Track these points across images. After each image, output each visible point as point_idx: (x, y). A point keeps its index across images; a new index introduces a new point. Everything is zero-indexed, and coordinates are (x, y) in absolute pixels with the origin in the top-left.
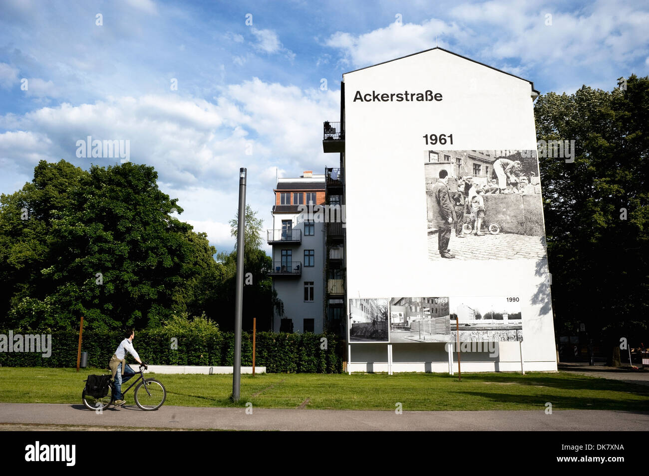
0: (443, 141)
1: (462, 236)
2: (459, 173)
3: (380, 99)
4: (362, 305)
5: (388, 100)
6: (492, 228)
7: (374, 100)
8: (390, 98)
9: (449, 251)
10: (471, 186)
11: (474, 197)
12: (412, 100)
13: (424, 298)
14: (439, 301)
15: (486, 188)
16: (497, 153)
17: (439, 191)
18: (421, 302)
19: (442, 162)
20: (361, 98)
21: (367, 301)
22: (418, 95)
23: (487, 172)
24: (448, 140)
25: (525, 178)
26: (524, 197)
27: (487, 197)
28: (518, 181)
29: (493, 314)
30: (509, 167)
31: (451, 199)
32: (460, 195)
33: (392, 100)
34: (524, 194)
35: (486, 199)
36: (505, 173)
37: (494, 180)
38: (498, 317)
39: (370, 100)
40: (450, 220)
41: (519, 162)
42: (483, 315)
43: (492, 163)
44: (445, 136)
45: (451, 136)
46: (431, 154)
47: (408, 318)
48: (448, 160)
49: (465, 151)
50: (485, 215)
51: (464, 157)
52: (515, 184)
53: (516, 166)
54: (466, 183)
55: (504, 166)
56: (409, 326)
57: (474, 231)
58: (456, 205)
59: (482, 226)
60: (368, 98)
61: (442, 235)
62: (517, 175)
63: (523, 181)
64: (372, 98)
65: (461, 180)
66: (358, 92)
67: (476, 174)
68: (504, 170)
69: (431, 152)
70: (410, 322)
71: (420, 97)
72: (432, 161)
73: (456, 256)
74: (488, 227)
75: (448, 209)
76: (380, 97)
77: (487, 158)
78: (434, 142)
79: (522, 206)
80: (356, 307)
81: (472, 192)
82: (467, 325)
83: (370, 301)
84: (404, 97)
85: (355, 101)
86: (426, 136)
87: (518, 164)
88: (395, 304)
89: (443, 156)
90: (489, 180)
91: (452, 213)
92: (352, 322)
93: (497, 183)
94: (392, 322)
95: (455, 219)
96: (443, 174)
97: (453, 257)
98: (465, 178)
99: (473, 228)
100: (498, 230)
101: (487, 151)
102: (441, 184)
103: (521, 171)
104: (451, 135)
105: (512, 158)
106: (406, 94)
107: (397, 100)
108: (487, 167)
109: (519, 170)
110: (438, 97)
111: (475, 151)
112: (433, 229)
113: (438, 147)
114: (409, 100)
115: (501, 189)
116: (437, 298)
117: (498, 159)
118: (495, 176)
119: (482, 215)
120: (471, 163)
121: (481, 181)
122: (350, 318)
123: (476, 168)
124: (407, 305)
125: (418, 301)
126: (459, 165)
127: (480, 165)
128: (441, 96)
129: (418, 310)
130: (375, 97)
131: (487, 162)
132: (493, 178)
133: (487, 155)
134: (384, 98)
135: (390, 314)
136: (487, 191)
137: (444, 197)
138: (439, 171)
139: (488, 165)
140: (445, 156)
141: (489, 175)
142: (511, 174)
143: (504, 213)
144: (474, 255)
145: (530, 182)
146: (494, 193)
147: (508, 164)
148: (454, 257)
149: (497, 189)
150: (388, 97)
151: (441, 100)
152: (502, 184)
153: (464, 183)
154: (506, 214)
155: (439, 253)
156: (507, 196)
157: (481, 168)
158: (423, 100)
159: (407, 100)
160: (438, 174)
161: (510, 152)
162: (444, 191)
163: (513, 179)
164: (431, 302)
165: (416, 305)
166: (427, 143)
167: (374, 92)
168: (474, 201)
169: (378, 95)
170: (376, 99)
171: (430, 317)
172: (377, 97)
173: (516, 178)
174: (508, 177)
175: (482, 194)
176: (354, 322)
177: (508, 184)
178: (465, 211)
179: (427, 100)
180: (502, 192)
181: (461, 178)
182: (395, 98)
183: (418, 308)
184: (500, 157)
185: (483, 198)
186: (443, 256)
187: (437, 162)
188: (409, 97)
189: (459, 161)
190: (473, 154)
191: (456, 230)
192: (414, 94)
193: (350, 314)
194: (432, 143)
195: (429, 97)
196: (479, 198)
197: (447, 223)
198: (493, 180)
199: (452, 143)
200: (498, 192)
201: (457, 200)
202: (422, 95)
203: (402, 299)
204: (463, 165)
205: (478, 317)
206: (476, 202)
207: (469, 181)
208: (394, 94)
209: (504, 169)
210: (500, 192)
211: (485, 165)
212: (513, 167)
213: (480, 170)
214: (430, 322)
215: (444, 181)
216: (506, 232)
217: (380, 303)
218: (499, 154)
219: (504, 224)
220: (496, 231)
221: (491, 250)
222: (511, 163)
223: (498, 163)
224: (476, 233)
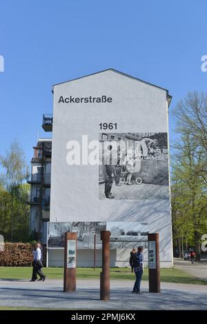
0: (111, 127)
1: (119, 185)
4: (55, 226)
6: (138, 180)
9: (111, 194)
13: (92, 222)
14: (100, 224)
18: (90, 225)
21: (59, 223)
24: (114, 126)
26: (158, 162)
28: (155, 152)
29: (132, 232)
30: (150, 143)
34: (158, 160)
36: (148, 147)
38: (135, 234)
40: (113, 175)
42: (126, 233)
44: (112, 124)
45: (116, 124)
47: (82, 234)
48: (113, 138)
49: (124, 134)
51: (123, 137)
52: (153, 154)
55: (147, 142)
56: (82, 239)
58: (116, 166)
59: (132, 179)
60: (67, 100)
61: (107, 184)
62: (154, 148)
63: (158, 152)
68: (147, 145)
69: (103, 134)
70: (83, 236)
71: (99, 100)
72: (103, 140)
73: (115, 197)
74: (135, 179)
75: (112, 169)
76: (74, 100)
77: (136, 138)
78: (105, 128)
79: (157, 167)
80: (52, 227)
82: (116, 239)
86: (101, 124)
87: (156, 141)
88: (75, 226)
89: (110, 136)
91: (114, 171)
92: (49, 236)
93: (142, 153)
95: (116, 175)
97: (113, 198)
99: (126, 181)
101: (137, 133)
103: (157, 146)
105: (152, 137)
106: (90, 98)
110: (110, 100)
111: (130, 133)
112: (102, 181)
113: (108, 131)
115: (144, 156)
116: (100, 222)
117: (143, 138)
122: (48, 234)
124: (82, 226)
125: (88, 224)
129: (88, 230)
130: (72, 100)
131: (136, 140)
133: (137, 136)
134: (77, 100)
140: (112, 136)
142: (151, 148)
143: (145, 172)
144: (126, 196)
145: (162, 152)
147: (149, 141)
154: (147, 172)
155: (105, 195)
156: (148, 161)
159: (91, 102)
161: (151, 134)
163: (152, 150)
164: (95, 225)
165: (87, 226)
166: (101, 129)
168: (128, 164)
171: (94, 233)
174: (149, 150)
176: (51, 236)
177: (149, 154)
178: (122, 170)
180: (145, 158)
182: (83, 100)
183: (88, 228)
186: (107, 197)
190: (128, 135)
191: (116, 183)
193: (48, 232)
197: (110, 177)
199: (116, 129)
203: (79, 222)
205: (123, 234)
212: (153, 143)
216: (146, 183)
217: (66, 225)
218: (144, 135)
219: (145, 178)
220: (140, 182)
221: (136, 194)
222: (151, 141)
223: (143, 140)
224: (128, 183)
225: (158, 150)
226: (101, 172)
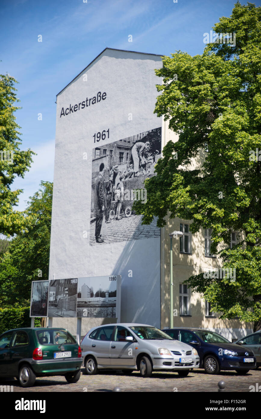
0: (104, 137)
1: (109, 221)
2: (111, 165)
3: (74, 110)
4: (37, 286)
6: (127, 211)
7: (70, 113)
8: (78, 108)
9: (101, 236)
10: (117, 174)
11: (118, 184)
12: (90, 105)
13: (66, 280)
14: (73, 282)
15: (126, 174)
16: (135, 137)
17: (99, 183)
18: (64, 283)
19: (102, 156)
21: (40, 283)
22: (93, 99)
23: (127, 158)
24: (107, 134)
25: (152, 157)
28: (146, 162)
30: (141, 149)
31: (105, 189)
32: (110, 184)
34: (150, 174)
36: (139, 157)
37: (132, 165)
38: (103, 295)
39: (68, 113)
40: (103, 208)
41: (149, 143)
42: (95, 293)
44: (105, 132)
45: (108, 131)
46: (96, 151)
47: (57, 296)
48: (105, 153)
49: (116, 142)
51: (115, 148)
52: (144, 166)
53: (147, 147)
54: (114, 172)
55: (138, 149)
56: (57, 304)
57: (116, 216)
58: (107, 194)
59: (121, 211)
61: (98, 222)
62: (146, 157)
63: (150, 161)
64: (69, 111)
65: (112, 170)
66: (63, 109)
67: (120, 162)
68: (138, 153)
69: (97, 149)
70: (58, 300)
71: (94, 101)
72: (96, 157)
73: (105, 241)
74: (124, 210)
75: (103, 199)
77: (128, 144)
78: (99, 139)
81: (117, 180)
82: (86, 302)
83: (42, 283)
84: (86, 103)
85: (61, 117)
86: (95, 136)
87: (148, 145)
88: (52, 286)
89: (103, 151)
90: (128, 166)
91: (104, 201)
92: (32, 300)
93: (133, 168)
94: (50, 300)
95: (106, 207)
97: (102, 241)
99: (116, 214)
100: (131, 213)
101: (129, 138)
102: (100, 177)
103: (149, 152)
104: (109, 129)
105: (144, 140)
106: (87, 100)
107: (82, 108)
108: (127, 154)
110: (104, 96)
111: (121, 140)
112: (94, 218)
113: (101, 143)
114: (88, 106)
115: (135, 172)
116: (72, 279)
117: (134, 143)
121: (123, 168)
122: (32, 297)
123: (121, 157)
124: (57, 286)
126: (111, 156)
127: (123, 153)
128: (106, 95)
129: (62, 290)
131: (128, 149)
132: (131, 163)
133: (128, 142)
134: (75, 108)
135: (49, 294)
136: (126, 177)
137: (101, 188)
138: (100, 165)
139: (128, 152)
141: (128, 161)
142: (142, 156)
144: (115, 238)
145: (154, 161)
146: (130, 177)
147: (141, 147)
148: (103, 242)
149: (132, 174)
151: (106, 98)
152: (136, 167)
155: (95, 239)
156: (138, 178)
157: (124, 155)
158: (95, 102)
160: (99, 168)
161: (143, 134)
162: (102, 182)
163: (143, 160)
164: (69, 283)
165: (61, 285)
166: (95, 142)
167: (70, 105)
168: (118, 188)
169: (73, 107)
170: (71, 111)
171: (67, 295)
172: (72, 109)
174: (140, 160)
175: (123, 180)
177: (140, 167)
178: (112, 199)
179: (97, 102)
180: (136, 175)
182: (81, 106)
183: (62, 288)
184: (137, 142)
185: (124, 184)
186: (97, 241)
187: (99, 157)
188: (88, 102)
189: (112, 153)
190: (119, 143)
191: (105, 218)
192: (91, 99)
194: (97, 141)
195: (99, 99)
197: (101, 211)
198: (130, 165)
199: (108, 138)
200: (133, 176)
201: (108, 189)
202: (95, 98)
204: (113, 156)
205: (92, 295)
207: (116, 170)
208: (81, 103)
209: (138, 151)
212: (145, 148)
213: (123, 157)
214: (67, 300)
215: (102, 173)
216: (135, 214)
218: (136, 139)
220: (129, 213)
221: (125, 233)
222: (143, 145)
223: (135, 147)
224: (117, 217)
226: (93, 205)
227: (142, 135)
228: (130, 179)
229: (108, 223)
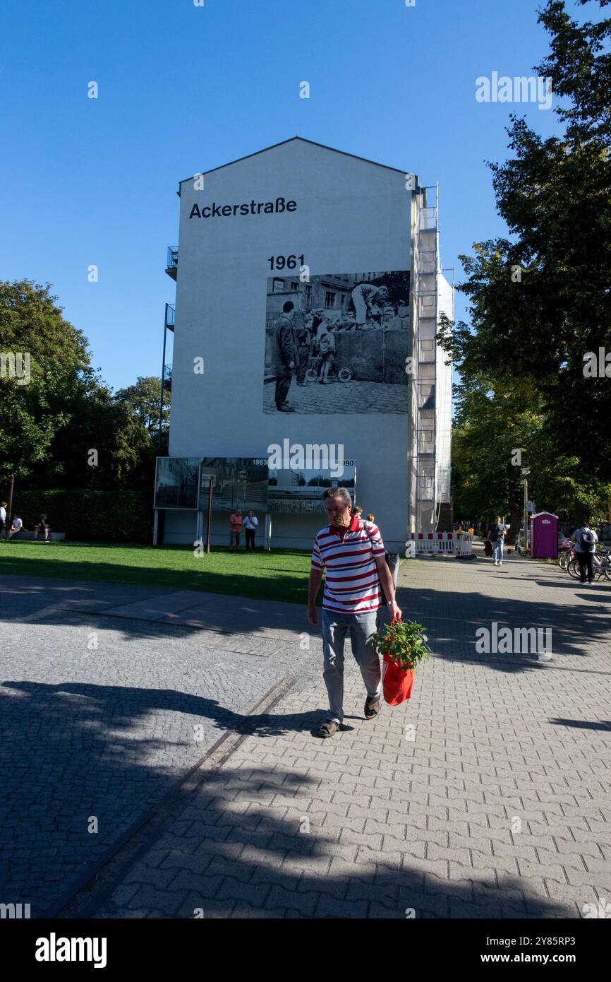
0: (292, 265)
1: (304, 384)
2: (308, 305)
3: (221, 214)
4: (170, 465)
5: (230, 214)
6: (342, 374)
7: (213, 216)
8: (232, 212)
9: (287, 402)
10: (321, 321)
11: (323, 335)
12: (259, 212)
13: (240, 459)
14: (256, 463)
15: (339, 324)
16: (358, 276)
17: (282, 329)
18: (237, 464)
19: (288, 291)
20: (198, 214)
21: (177, 460)
22: (266, 205)
23: (343, 302)
24: (299, 262)
25: (391, 308)
26: (387, 334)
27: (339, 335)
28: (381, 313)
29: (321, 479)
30: (371, 295)
31: (296, 339)
32: (306, 333)
33: (235, 214)
34: (387, 329)
35: (338, 338)
36: (366, 304)
37: (351, 312)
38: (326, 483)
39: (209, 215)
40: (292, 364)
41: (386, 288)
42: (307, 480)
43: (351, 289)
44: (295, 257)
45: (302, 258)
46: (275, 282)
47: (220, 482)
48: (296, 288)
49: (318, 276)
50: (335, 357)
51: (316, 284)
52: (377, 318)
53: (381, 293)
54: (315, 318)
55: (365, 293)
56: (221, 491)
57: (320, 379)
58: (301, 346)
59: (330, 373)
60: (207, 212)
61: (281, 383)
62: (381, 306)
63: (387, 313)
64: (211, 212)
65: (310, 314)
66: (196, 206)
67: (328, 305)
68: (365, 299)
69: (276, 279)
70: (223, 486)
71: (270, 208)
72: (276, 291)
73: (296, 410)
74: (337, 372)
75: (290, 351)
76: (220, 211)
77: (344, 284)
78: (280, 266)
79: (383, 346)
80: (165, 467)
81: (322, 329)
82: (287, 492)
83: (180, 461)
84: (249, 208)
85: (191, 217)
86: (272, 259)
87: (384, 290)
88: (208, 466)
89: (290, 284)
90: (345, 313)
91: (294, 356)
92: (159, 485)
93: (354, 317)
94: (203, 486)
95: (298, 364)
96: (288, 307)
97: (291, 410)
98: (314, 311)
99: (318, 375)
100: (350, 377)
101: (346, 275)
102: (285, 320)
103: (386, 300)
104: (303, 256)
105: (377, 282)
107: (241, 213)
108: (343, 296)
109: (384, 299)
110: (291, 206)
111: (330, 275)
112: (270, 376)
113: (285, 273)
114: (255, 213)
115: (359, 323)
116: (256, 459)
117: (358, 284)
118: (352, 307)
119: (331, 357)
120: (323, 291)
121: (334, 314)
122: (157, 480)
123: (330, 298)
124: (220, 467)
125: (233, 462)
126: (309, 295)
127: (335, 294)
128: (295, 205)
129: (233, 473)
130: (215, 211)
131: (344, 290)
132: (350, 310)
133: (344, 280)
134: (226, 211)
135: (201, 477)
136: (340, 327)
137: (286, 336)
138: (284, 303)
139: (344, 293)
140: (293, 283)
142: (373, 304)
143: (359, 356)
144: (318, 408)
145: (396, 313)
146: (349, 329)
147: (370, 291)
148: (293, 411)
149: (353, 325)
150: (230, 210)
151: (295, 209)
152: (361, 317)
153: (312, 318)
154: (362, 357)
155: (275, 405)
157: (336, 297)
158: (272, 211)
159: (253, 213)
160: (282, 307)
161: (375, 275)
162: (288, 328)
163: (375, 310)
164: (247, 463)
165: (231, 466)
166: (272, 268)
167: (214, 204)
168: (324, 340)
169: (219, 207)
170: (216, 213)
171: (245, 481)
172: (217, 211)
173: (378, 309)
174: (369, 309)
175: (334, 331)
176: (162, 484)
177: (368, 318)
178: (311, 354)
179: (277, 211)
180: (359, 327)
181: (310, 311)
182: (239, 210)
183: (233, 470)
185: (335, 336)
186: (280, 409)
187: (281, 291)
188: (256, 208)
189: (309, 290)
190: (326, 279)
191: (298, 379)
192: (262, 204)
193: (157, 476)
194: (278, 268)
195: (280, 207)
196: (330, 337)
197: (288, 368)
198: (349, 313)
200: (354, 328)
201: (303, 339)
202: (272, 204)
203: (216, 459)
204: (313, 294)
205: (302, 483)
206: (325, 342)
207: (319, 315)
208: (238, 206)
209: (365, 297)
210: (357, 329)
211: (342, 293)
212: (378, 293)
213: (334, 300)
214: (245, 488)
215: (288, 315)
216: (360, 380)
217: (191, 463)
218: (360, 278)
219: (358, 369)
220: (347, 377)
221: (338, 402)
222: (375, 289)
223: (358, 290)
224: (322, 381)
225: (388, 308)
226: (269, 358)
227: (372, 275)
228: (349, 331)
229: (302, 386)
